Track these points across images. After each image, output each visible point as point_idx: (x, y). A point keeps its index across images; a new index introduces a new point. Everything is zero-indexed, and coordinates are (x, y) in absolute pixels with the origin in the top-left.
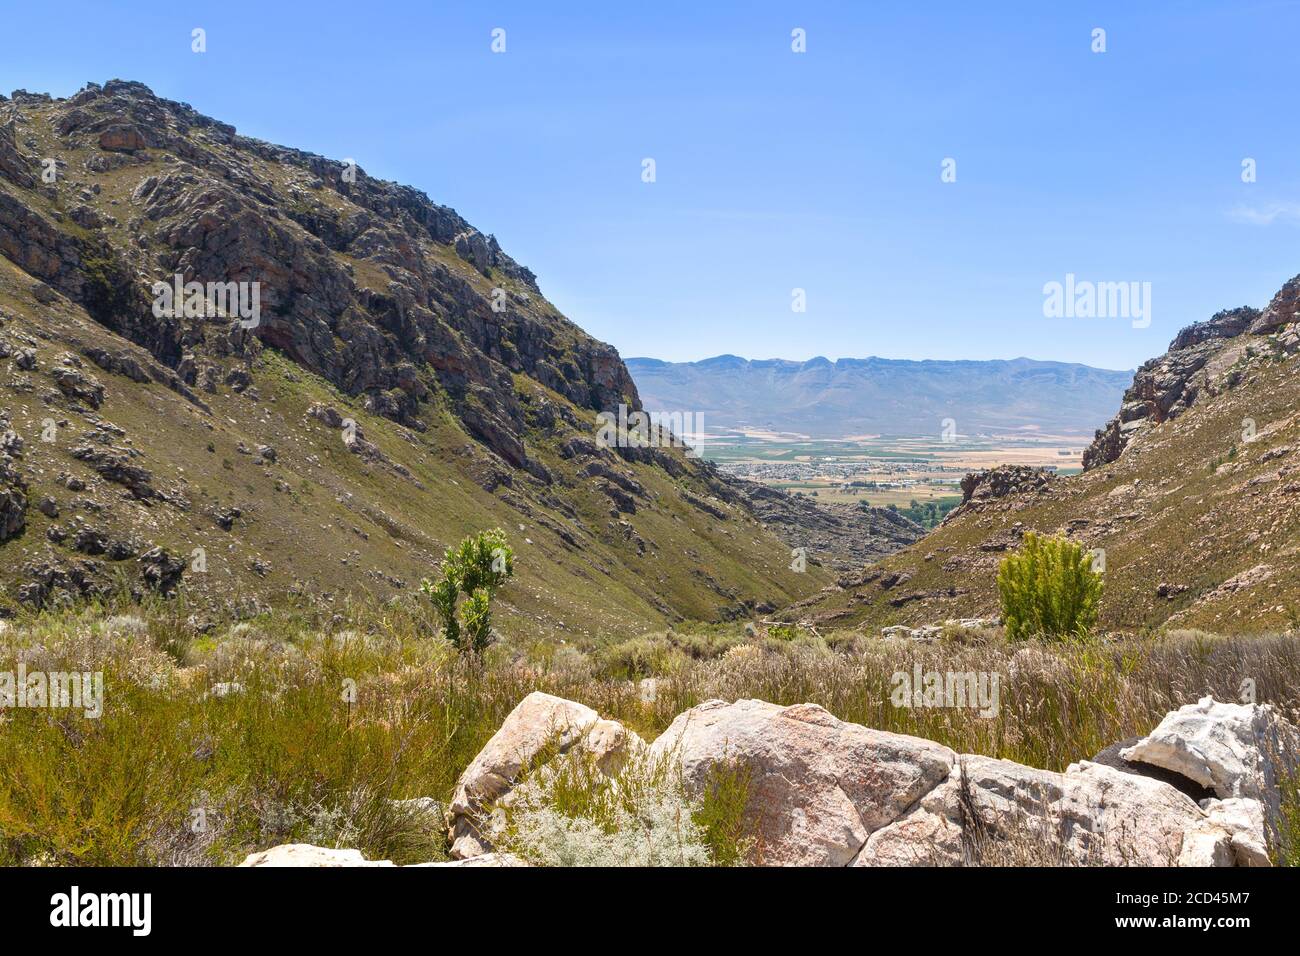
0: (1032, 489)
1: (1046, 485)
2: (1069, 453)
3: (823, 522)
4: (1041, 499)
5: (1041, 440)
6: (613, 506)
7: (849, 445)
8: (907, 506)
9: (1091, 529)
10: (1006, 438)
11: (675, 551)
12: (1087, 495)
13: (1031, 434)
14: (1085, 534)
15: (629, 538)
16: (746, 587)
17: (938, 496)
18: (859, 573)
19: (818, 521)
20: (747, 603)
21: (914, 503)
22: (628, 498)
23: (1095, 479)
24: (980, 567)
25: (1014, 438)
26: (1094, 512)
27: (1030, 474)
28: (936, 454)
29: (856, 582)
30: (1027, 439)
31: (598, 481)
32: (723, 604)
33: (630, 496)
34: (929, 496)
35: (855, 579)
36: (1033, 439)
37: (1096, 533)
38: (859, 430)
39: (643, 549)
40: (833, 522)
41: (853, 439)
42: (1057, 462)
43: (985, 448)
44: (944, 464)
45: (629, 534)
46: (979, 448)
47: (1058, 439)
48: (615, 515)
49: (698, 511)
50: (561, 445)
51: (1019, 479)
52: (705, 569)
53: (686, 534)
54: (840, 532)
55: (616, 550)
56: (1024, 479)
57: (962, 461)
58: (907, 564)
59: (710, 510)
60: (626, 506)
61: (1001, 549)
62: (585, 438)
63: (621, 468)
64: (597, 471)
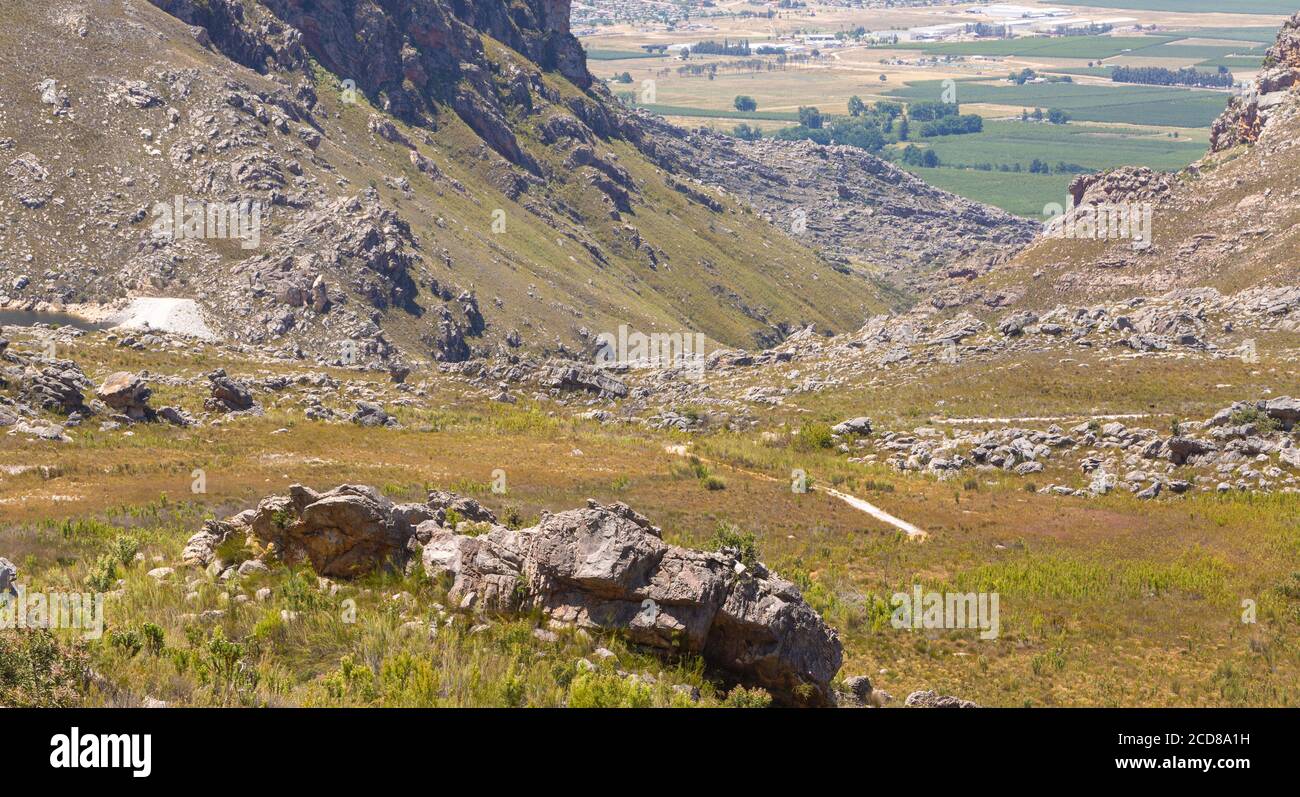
0: (1153, 196)
1: (1167, 192)
3: (757, 180)
4: (1163, 208)
6: (612, 207)
8: (843, 111)
9: (1217, 246)
11: (688, 260)
12: (1213, 205)
14: (1210, 251)
15: (637, 246)
16: (775, 306)
17: (899, 78)
18: (955, 292)
19: (747, 177)
20: (780, 325)
21: (857, 106)
22: (621, 193)
23: (1223, 185)
24: (1097, 285)
26: (1221, 226)
27: (1150, 178)
29: (953, 302)
31: (588, 172)
32: (756, 329)
33: (625, 190)
34: (876, 79)
35: (952, 299)
37: (1222, 249)
39: (654, 259)
40: (772, 179)
45: (637, 242)
48: (616, 217)
49: (691, 203)
50: (541, 127)
51: (1137, 184)
52: (725, 284)
53: (689, 235)
54: (787, 196)
55: (628, 262)
56: (1143, 184)
58: (1012, 282)
59: (703, 200)
60: (623, 204)
61: (1120, 266)
62: (565, 115)
63: (603, 151)
64: (583, 158)
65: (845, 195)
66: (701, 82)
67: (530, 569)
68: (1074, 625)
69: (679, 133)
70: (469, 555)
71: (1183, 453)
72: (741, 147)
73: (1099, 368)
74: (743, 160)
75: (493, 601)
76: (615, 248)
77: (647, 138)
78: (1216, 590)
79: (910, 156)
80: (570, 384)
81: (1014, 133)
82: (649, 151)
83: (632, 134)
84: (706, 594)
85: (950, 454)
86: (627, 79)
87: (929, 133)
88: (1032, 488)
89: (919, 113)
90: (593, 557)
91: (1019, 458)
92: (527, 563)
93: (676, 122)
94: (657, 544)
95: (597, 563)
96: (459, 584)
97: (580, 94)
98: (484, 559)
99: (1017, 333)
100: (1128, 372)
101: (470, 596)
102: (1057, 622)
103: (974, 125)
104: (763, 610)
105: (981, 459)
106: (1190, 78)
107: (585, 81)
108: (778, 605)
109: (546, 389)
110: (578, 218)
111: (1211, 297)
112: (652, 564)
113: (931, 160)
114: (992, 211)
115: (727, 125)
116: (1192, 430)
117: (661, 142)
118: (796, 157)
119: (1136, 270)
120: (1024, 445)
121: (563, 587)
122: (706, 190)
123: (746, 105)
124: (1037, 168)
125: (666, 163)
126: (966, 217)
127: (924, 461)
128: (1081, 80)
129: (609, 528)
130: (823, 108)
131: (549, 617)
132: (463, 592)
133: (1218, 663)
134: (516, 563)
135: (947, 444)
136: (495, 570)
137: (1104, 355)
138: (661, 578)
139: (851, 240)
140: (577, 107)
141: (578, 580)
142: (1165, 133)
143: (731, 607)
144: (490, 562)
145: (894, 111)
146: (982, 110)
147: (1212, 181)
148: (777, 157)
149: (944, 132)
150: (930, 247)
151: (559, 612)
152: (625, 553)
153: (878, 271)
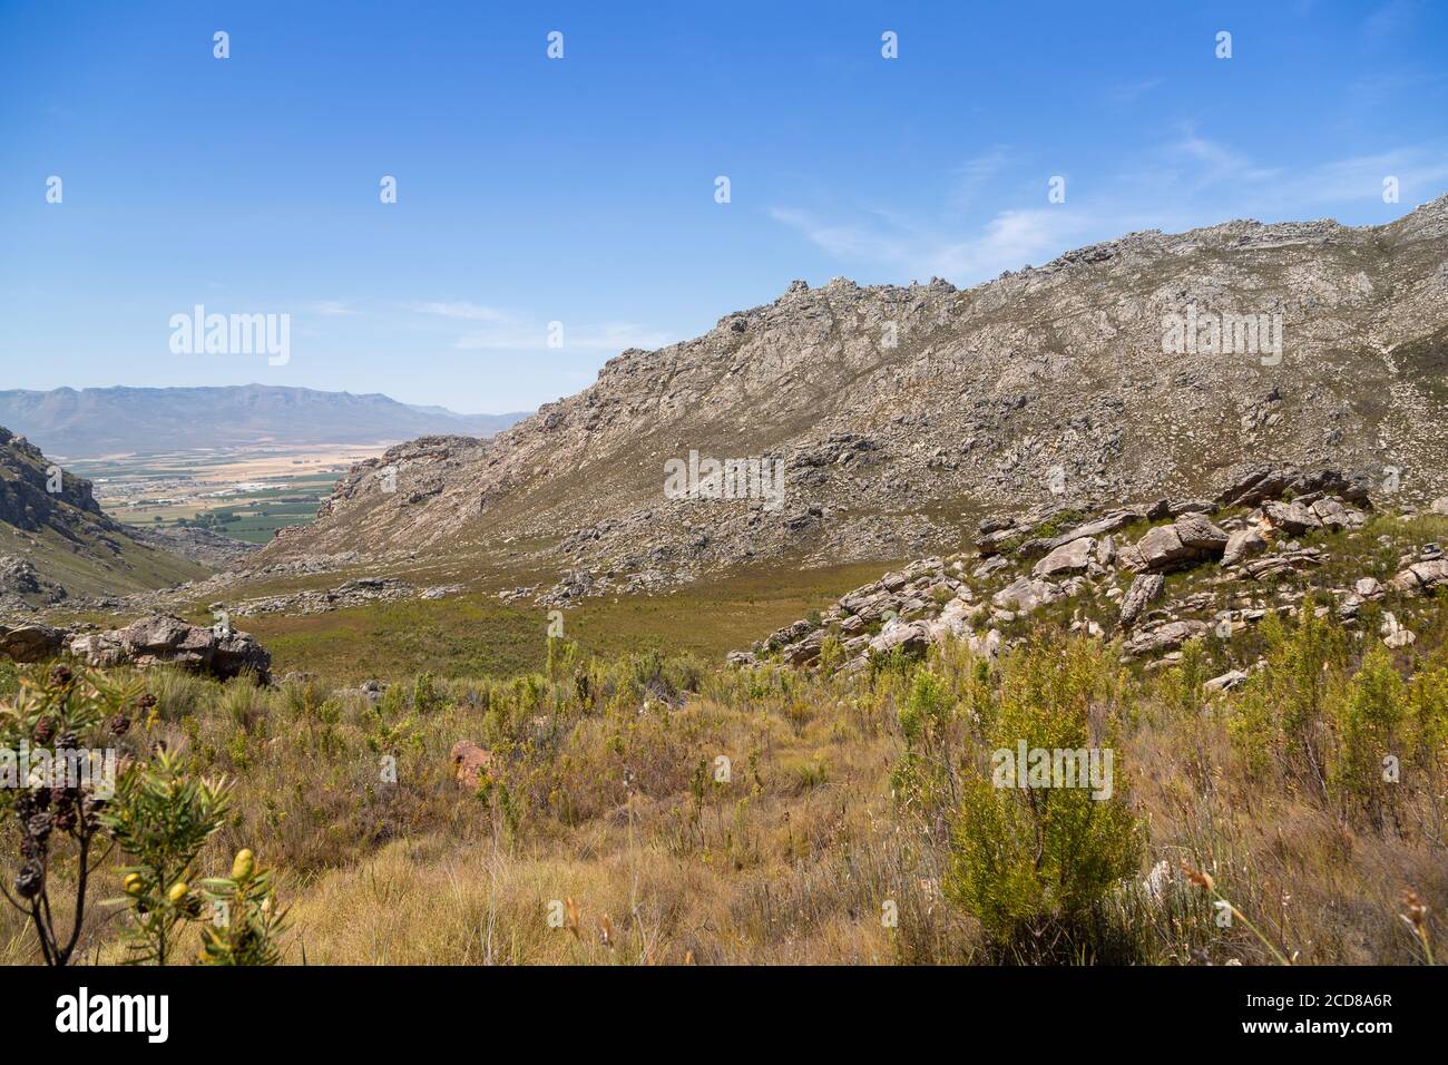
0: (302, 532)
2: (300, 463)
3: (165, 540)
5: (277, 450)
6: (113, 552)
7: (110, 464)
8: (193, 518)
10: (248, 449)
11: (143, 567)
13: (269, 444)
17: (211, 507)
18: (239, 567)
19: (162, 540)
21: (198, 516)
25: (255, 450)
28: (194, 469)
30: (265, 450)
33: (117, 547)
34: (204, 508)
36: (271, 450)
38: (113, 449)
39: (130, 567)
40: (171, 539)
41: (110, 458)
42: (293, 471)
43: (232, 461)
44: (206, 479)
45: (123, 563)
46: (228, 461)
47: (291, 448)
48: (115, 555)
49: (142, 549)
50: (84, 529)
53: (143, 559)
54: (177, 544)
55: (121, 570)
57: (217, 475)
58: (258, 562)
59: (147, 547)
60: (117, 551)
61: (293, 554)
62: (93, 525)
63: (109, 535)
64: (100, 538)
65: (197, 542)
66: (142, 513)
67: (126, 644)
68: (308, 654)
69: (136, 528)
70: (95, 644)
71: (332, 599)
72: (158, 531)
73: (297, 579)
74: (160, 535)
75: (109, 660)
76: (115, 565)
77: (124, 530)
78: (352, 636)
79: (217, 530)
80: (106, 605)
81: (251, 520)
82: (126, 534)
83: (118, 529)
84: (211, 643)
85: (252, 609)
86: (114, 514)
87: (223, 522)
88: (283, 616)
89: (219, 517)
90: (156, 636)
91: (277, 607)
92: (124, 642)
93: (134, 525)
94: (187, 627)
95: (159, 637)
96: (90, 656)
97: (97, 517)
98: (102, 644)
99: (269, 571)
100: (308, 578)
101: (96, 660)
102: (302, 654)
103: (239, 518)
104: (237, 646)
105: (264, 609)
106: (306, 500)
107: (100, 514)
108: (243, 643)
109: (97, 608)
110: (100, 557)
111: (327, 557)
112: (185, 634)
113: (225, 530)
114: (247, 543)
115: (152, 525)
116: (333, 592)
117: (130, 532)
118: (179, 532)
119: (298, 554)
120: (278, 603)
121: (143, 650)
122: (148, 544)
123: (159, 519)
124: (261, 529)
125: (132, 537)
126: (239, 545)
127: (244, 613)
128: (272, 503)
129: (164, 623)
130: (185, 517)
131: (137, 663)
132: (93, 659)
133: (358, 658)
134: (118, 643)
135: (251, 607)
136: (108, 648)
137: (298, 575)
138: (190, 639)
139: (200, 556)
140: (97, 522)
141: (151, 646)
142: (300, 516)
143: (222, 647)
144: (106, 645)
145: (211, 517)
146: (240, 514)
147: (320, 526)
148: (172, 533)
149: (229, 521)
150: (227, 555)
151: (141, 660)
152: (172, 631)
153: (211, 564)
